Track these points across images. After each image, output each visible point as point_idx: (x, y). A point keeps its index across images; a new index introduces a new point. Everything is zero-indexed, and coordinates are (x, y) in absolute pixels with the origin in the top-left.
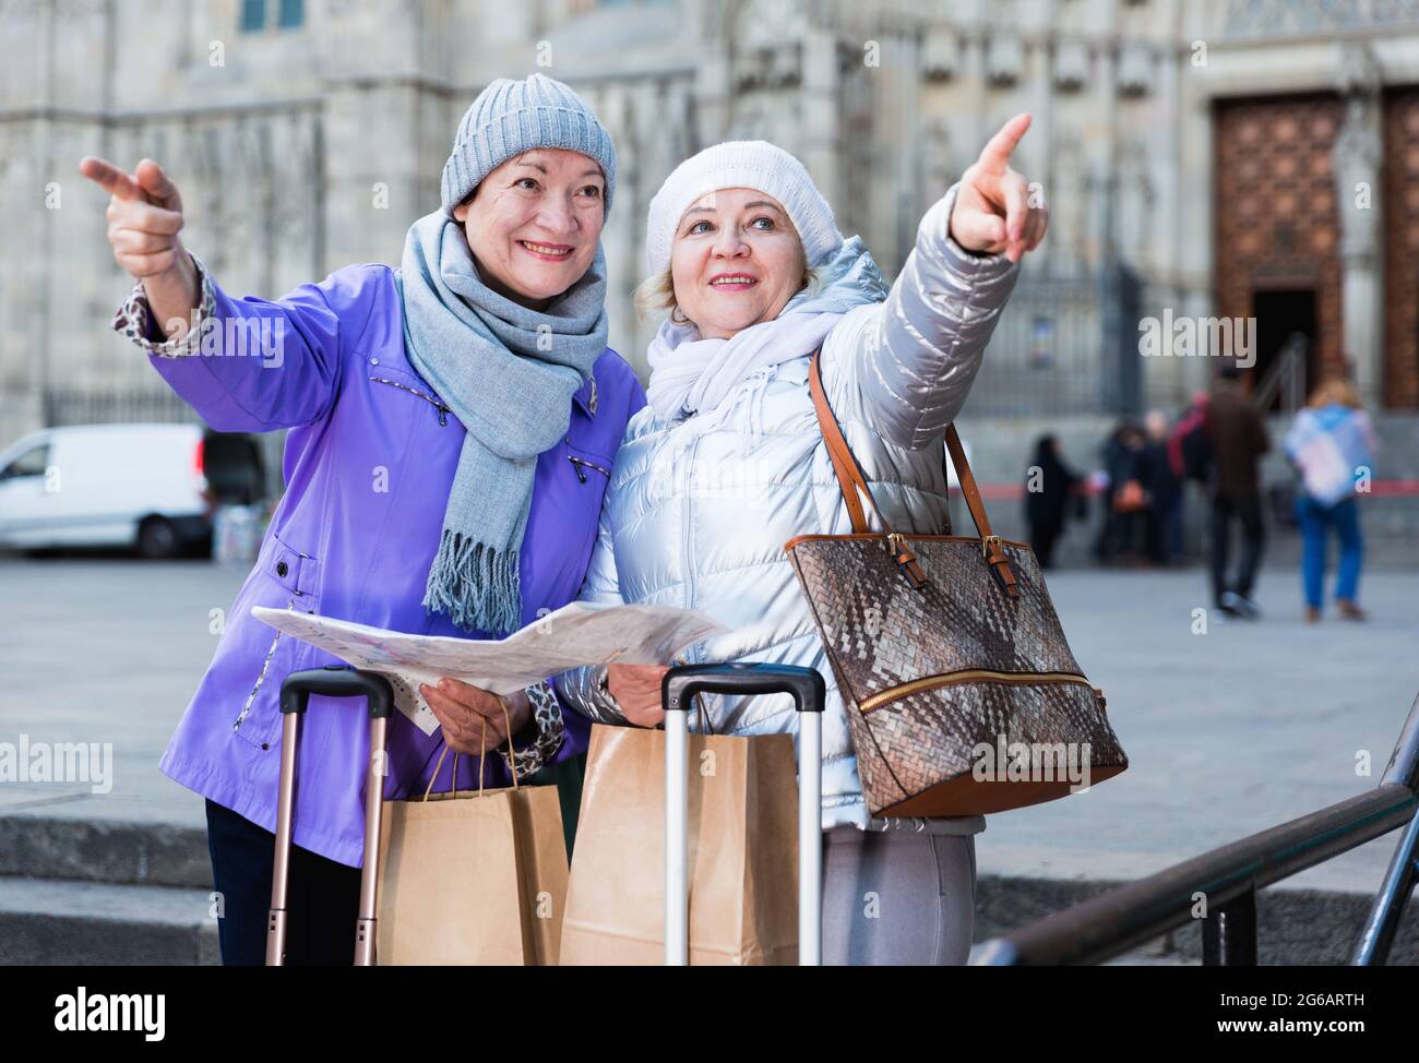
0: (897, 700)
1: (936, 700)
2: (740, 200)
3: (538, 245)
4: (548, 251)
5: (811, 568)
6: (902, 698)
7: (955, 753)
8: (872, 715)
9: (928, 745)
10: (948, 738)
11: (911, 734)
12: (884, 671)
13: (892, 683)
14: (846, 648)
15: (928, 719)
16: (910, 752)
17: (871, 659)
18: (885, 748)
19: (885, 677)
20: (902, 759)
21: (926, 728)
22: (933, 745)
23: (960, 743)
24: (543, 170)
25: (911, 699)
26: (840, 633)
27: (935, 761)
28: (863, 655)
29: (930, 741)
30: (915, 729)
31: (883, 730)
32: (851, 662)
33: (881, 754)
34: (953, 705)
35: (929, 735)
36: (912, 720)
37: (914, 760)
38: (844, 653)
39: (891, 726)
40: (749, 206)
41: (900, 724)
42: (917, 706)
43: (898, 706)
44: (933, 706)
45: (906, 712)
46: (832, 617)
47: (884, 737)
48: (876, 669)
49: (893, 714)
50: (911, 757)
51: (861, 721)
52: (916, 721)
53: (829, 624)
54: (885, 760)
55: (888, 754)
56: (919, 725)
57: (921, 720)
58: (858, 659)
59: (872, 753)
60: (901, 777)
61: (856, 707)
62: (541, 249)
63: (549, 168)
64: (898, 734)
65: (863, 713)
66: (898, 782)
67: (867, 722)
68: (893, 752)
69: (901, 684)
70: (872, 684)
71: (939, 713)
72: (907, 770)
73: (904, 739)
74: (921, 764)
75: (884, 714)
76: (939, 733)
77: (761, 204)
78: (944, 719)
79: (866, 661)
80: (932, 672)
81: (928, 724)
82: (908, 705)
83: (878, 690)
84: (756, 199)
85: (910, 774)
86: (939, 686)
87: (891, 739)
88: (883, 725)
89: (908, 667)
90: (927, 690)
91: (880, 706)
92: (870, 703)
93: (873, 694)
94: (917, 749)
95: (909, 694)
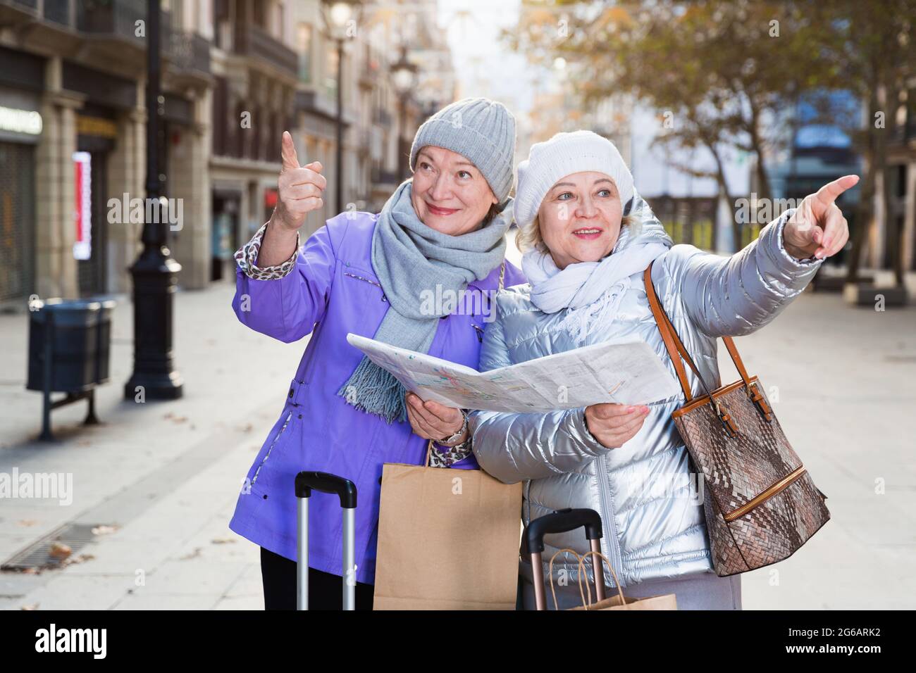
0: (747, 513)
1: (766, 509)
2: (592, 179)
5: (693, 430)
6: (749, 512)
7: (782, 545)
8: (734, 523)
9: (767, 541)
10: (777, 535)
11: (756, 535)
12: (739, 494)
13: (744, 503)
14: (717, 481)
15: (765, 524)
16: (755, 545)
17: (731, 487)
18: (740, 543)
19: (740, 499)
20: (751, 549)
21: (764, 529)
22: (769, 541)
23: (783, 538)
25: (754, 512)
26: (713, 471)
27: (771, 551)
28: (726, 485)
29: (767, 538)
30: (759, 532)
31: (739, 532)
32: (721, 490)
33: (736, 545)
34: (775, 512)
35: (767, 534)
36: (756, 525)
37: (759, 551)
38: (716, 485)
39: (745, 530)
40: (597, 182)
41: (750, 528)
42: (758, 516)
43: (748, 517)
44: (766, 515)
45: (753, 520)
46: (708, 461)
47: (740, 536)
48: (735, 494)
49: (746, 523)
50: (757, 548)
51: (725, 526)
52: (759, 526)
53: (706, 466)
54: (739, 550)
55: (742, 546)
56: (760, 529)
57: (761, 525)
58: (725, 488)
59: (731, 545)
60: (749, 560)
61: (722, 517)
64: (749, 535)
65: (728, 522)
66: (745, 562)
67: (729, 527)
68: (745, 546)
69: (748, 502)
70: (733, 504)
71: (769, 519)
72: (753, 556)
73: (753, 537)
74: (763, 553)
75: (740, 523)
76: (771, 533)
77: (603, 180)
78: (772, 523)
79: (728, 489)
80: (760, 492)
81: (765, 527)
82: (754, 516)
83: (737, 507)
84: (601, 178)
85: (755, 558)
86: (765, 500)
87: (744, 537)
88: (739, 529)
89: (748, 490)
90: (761, 504)
91: (739, 517)
92: (734, 515)
93: (734, 510)
94: (761, 543)
95: (753, 508)
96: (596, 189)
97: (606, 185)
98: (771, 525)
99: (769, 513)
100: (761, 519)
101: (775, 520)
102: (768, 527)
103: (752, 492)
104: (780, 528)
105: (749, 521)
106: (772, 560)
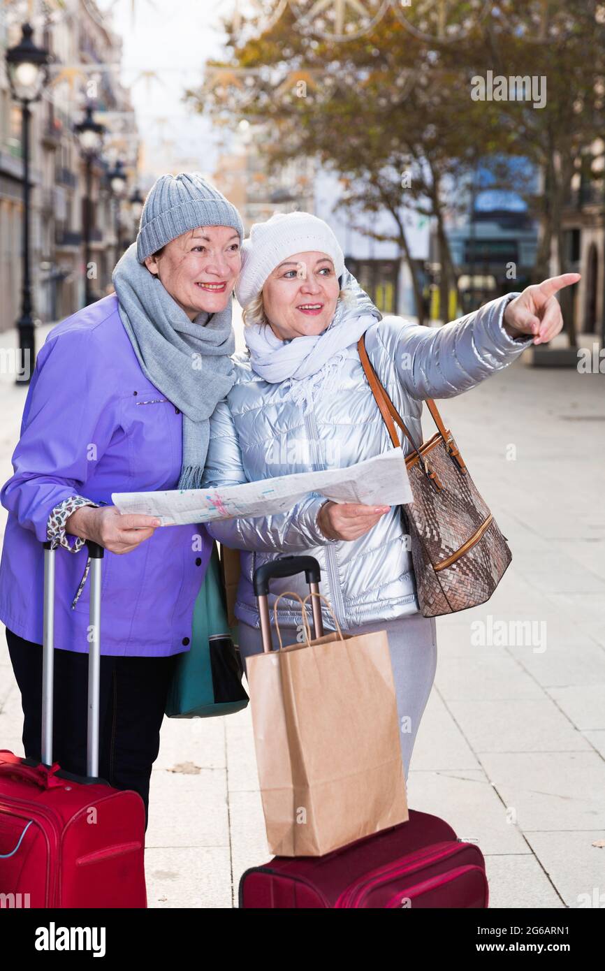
0: (453, 563)
1: (468, 559)
2: (314, 258)
3: (209, 284)
4: (215, 287)
6: (455, 562)
7: (482, 591)
8: (441, 572)
9: (469, 587)
10: (478, 582)
11: (460, 582)
12: (447, 547)
13: (450, 554)
14: (429, 535)
15: (468, 572)
16: (460, 591)
17: (440, 540)
18: (446, 589)
19: (447, 550)
20: (455, 595)
21: (467, 577)
22: (471, 587)
23: (482, 583)
24: (207, 239)
25: (459, 562)
26: (425, 526)
27: (473, 596)
28: (436, 539)
29: (469, 584)
30: (462, 579)
31: (446, 580)
32: (431, 543)
33: (442, 592)
34: (475, 561)
35: (469, 581)
36: (460, 574)
37: (462, 596)
38: (427, 539)
39: (451, 578)
40: (319, 262)
41: (455, 576)
42: (462, 565)
43: (454, 566)
44: (468, 564)
45: (458, 569)
46: (421, 518)
47: (446, 583)
48: (443, 547)
49: (452, 571)
50: (460, 594)
51: (434, 574)
53: (419, 523)
54: (445, 595)
55: (447, 592)
56: (464, 576)
57: (464, 573)
58: (435, 542)
59: (438, 591)
60: (452, 604)
61: (431, 565)
62: (211, 286)
63: (211, 238)
64: (454, 582)
65: (436, 570)
66: (450, 606)
67: (437, 575)
68: (451, 592)
69: (454, 553)
70: (442, 555)
71: (471, 567)
72: (457, 600)
73: (457, 584)
74: (466, 598)
75: (447, 572)
76: (473, 580)
77: (324, 260)
78: (473, 571)
79: (438, 542)
80: (463, 543)
81: (468, 575)
82: (458, 565)
83: (444, 558)
84: (322, 258)
85: (459, 602)
87: (450, 584)
88: (446, 577)
89: (454, 542)
90: (464, 554)
91: (446, 567)
92: (441, 566)
93: (442, 561)
94: (464, 589)
95: (457, 558)
96: (317, 268)
97: (326, 264)
98: (473, 573)
99: (471, 562)
100: (465, 568)
101: (476, 568)
102: (470, 575)
103: (457, 544)
104: (480, 575)
105: (454, 570)
106: (474, 603)
